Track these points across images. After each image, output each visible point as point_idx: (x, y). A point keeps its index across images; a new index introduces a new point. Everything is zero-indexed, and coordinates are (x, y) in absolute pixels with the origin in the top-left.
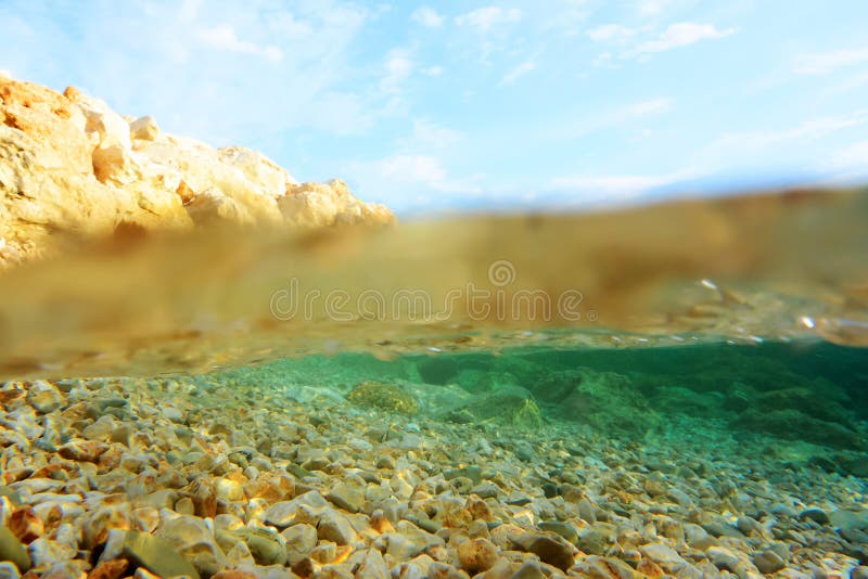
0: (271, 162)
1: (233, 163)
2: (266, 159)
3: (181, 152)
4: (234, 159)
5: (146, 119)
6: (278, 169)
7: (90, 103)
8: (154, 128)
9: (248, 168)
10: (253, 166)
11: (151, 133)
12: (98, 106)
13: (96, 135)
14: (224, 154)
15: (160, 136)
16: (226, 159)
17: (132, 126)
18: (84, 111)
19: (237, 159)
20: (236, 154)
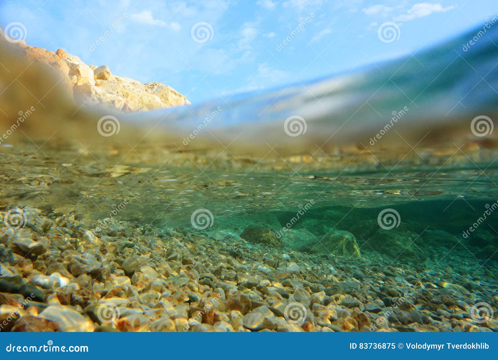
0: (176, 92)
1: (154, 93)
2: (174, 90)
3: (124, 87)
4: (154, 90)
5: (103, 67)
6: (180, 96)
7: (71, 58)
8: (108, 73)
9: (162, 96)
10: (166, 95)
11: (107, 75)
12: (76, 61)
13: (75, 77)
14: (148, 87)
15: (111, 77)
16: (150, 90)
17: (95, 72)
18: (68, 63)
19: (156, 90)
20: (156, 87)
